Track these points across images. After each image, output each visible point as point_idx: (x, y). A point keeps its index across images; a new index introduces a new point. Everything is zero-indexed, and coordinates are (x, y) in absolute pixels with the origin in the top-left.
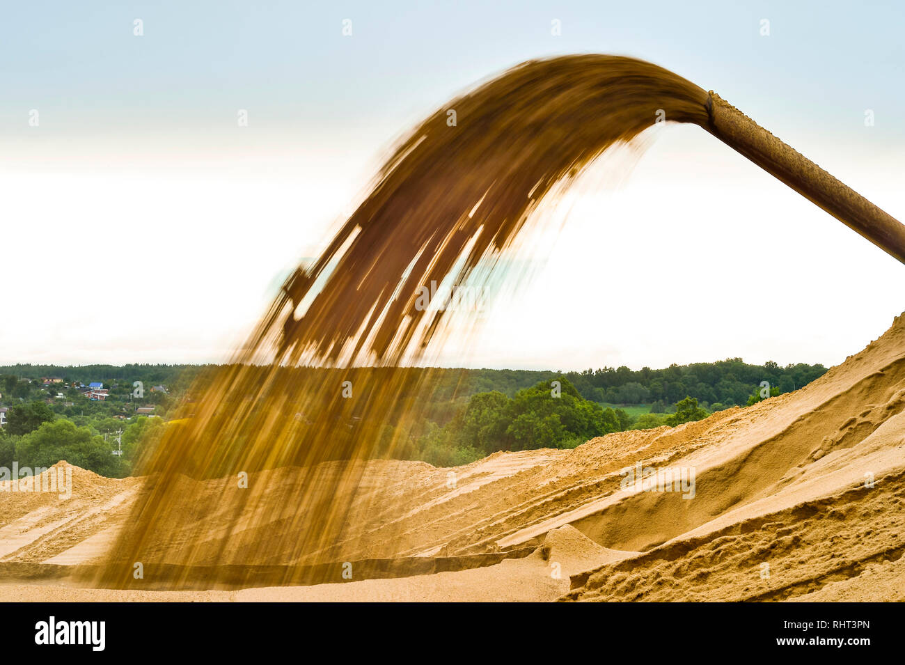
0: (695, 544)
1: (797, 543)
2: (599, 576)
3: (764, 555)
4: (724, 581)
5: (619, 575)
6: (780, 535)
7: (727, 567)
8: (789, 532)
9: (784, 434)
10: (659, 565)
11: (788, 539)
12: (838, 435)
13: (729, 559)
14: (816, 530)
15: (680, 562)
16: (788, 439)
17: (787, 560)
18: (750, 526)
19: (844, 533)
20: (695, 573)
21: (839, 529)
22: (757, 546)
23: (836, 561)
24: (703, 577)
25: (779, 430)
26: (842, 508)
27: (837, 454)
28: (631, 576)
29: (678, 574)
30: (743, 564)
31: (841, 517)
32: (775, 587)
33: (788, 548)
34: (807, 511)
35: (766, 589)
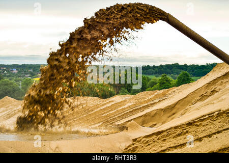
0: (162, 132)
1: (187, 132)
2: (139, 139)
3: (179, 135)
4: (170, 141)
5: (144, 139)
6: (183, 130)
7: (170, 138)
8: (185, 129)
10: (154, 137)
11: (185, 131)
13: (171, 136)
14: (192, 129)
15: (159, 136)
17: (185, 136)
18: (176, 127)
19: (198, 130)
20: (162, 139)
22: (178, 133)
23: (196, 137)
24: (165, 140)
26: (198, 124)
28: (147, 139)
29: (158, 139)
30: (174, 137)
31: (198, 126)
32: (182, 143)
33: (185, 133)
34: (190, 124)
35: (180, 144)
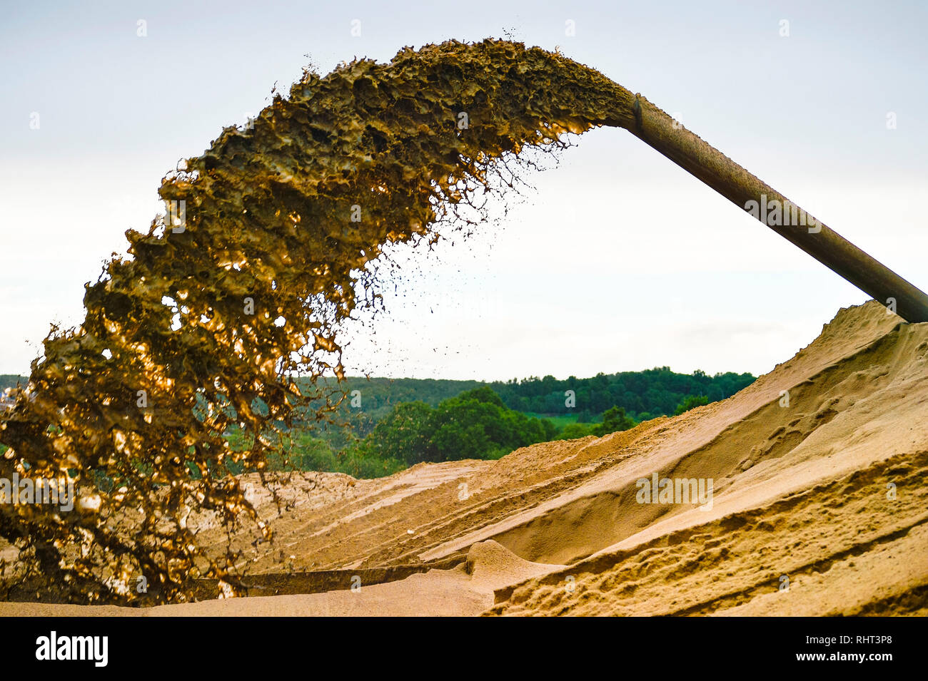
0: (621, 556)
1: (725, 554)
2: (524, 590)
3: (691, 567)
4: (651, 595)
5: (544, 588)
6: (708, 546)
7: (653, 580)
8: (717, 544)
9: (712, 444)
10: (586, 579)
11: (716, 551)
12: (767, 444)
13: (656, 572)
14: (744, 542)
15: (607, 575)
16: (716, 449)
17: (715, 572)
18: (677, 538)
19: (772, 545)
20: (621, 586)
21: (767, 540)
22: (685, 558)
23: (764, 573)
24: (630, 590)
25: (708, 440)
26: (770, 519)
27: (766, 465)
28: (556, 590)
29: (604, 587)
30: (671, 577)
31: (770, 528)
32: (703, 599)
33: (716, 561)
34: (735, 522)
35: (694, 603)
